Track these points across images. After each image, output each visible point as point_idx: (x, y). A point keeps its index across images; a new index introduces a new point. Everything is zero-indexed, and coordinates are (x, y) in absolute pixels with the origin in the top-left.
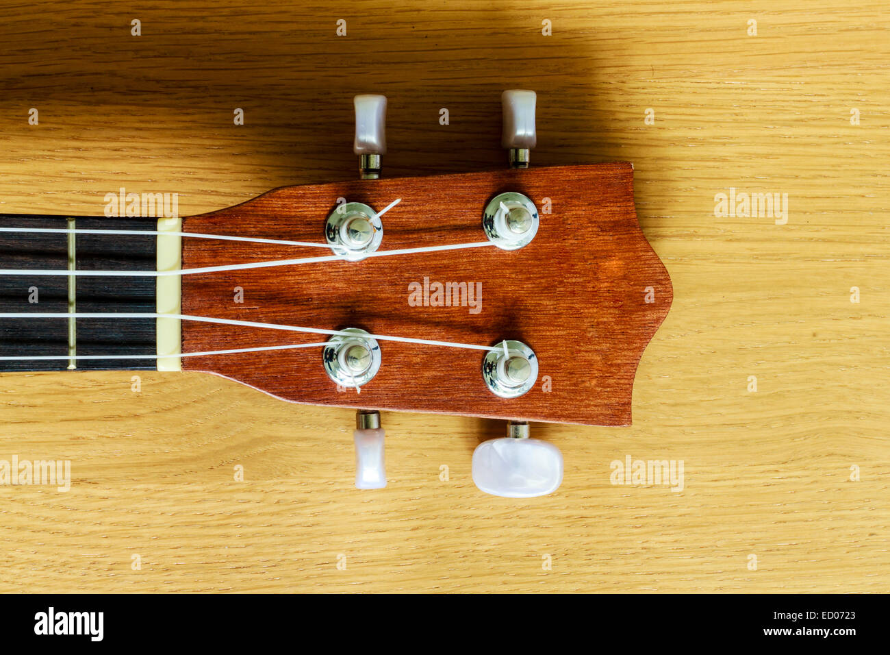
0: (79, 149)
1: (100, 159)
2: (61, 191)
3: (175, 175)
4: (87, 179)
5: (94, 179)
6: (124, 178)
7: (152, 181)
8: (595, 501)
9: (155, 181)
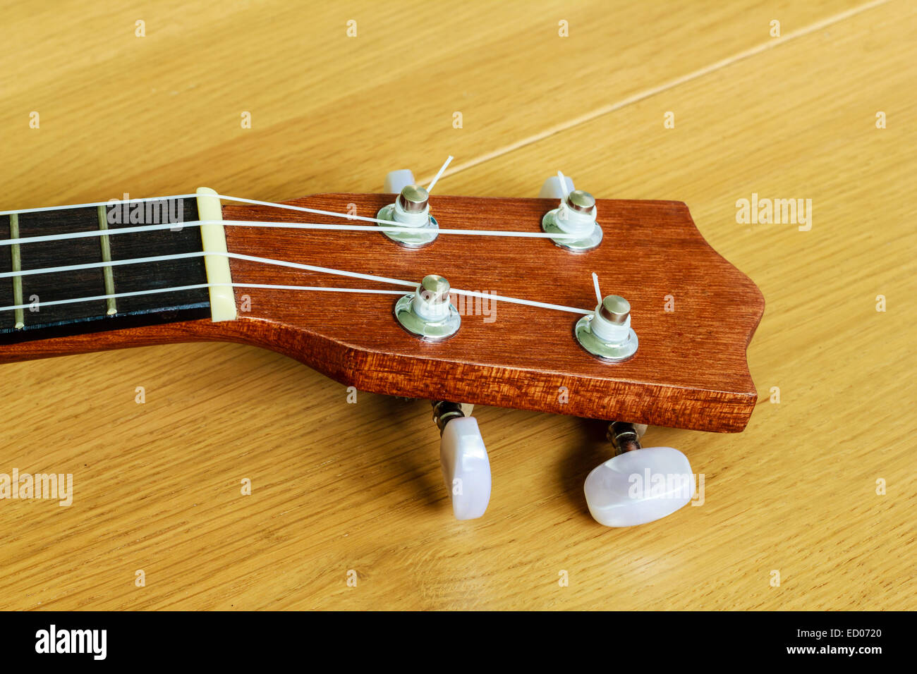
0: (102, 514)
1: (131, 512)
2: (105, 553)
3: (219, 490)
4: (127, 533)
5: (135, 529)
6: (167, 515)
7: (197, 505)
8: (853, 541)
9: (201, 504)
